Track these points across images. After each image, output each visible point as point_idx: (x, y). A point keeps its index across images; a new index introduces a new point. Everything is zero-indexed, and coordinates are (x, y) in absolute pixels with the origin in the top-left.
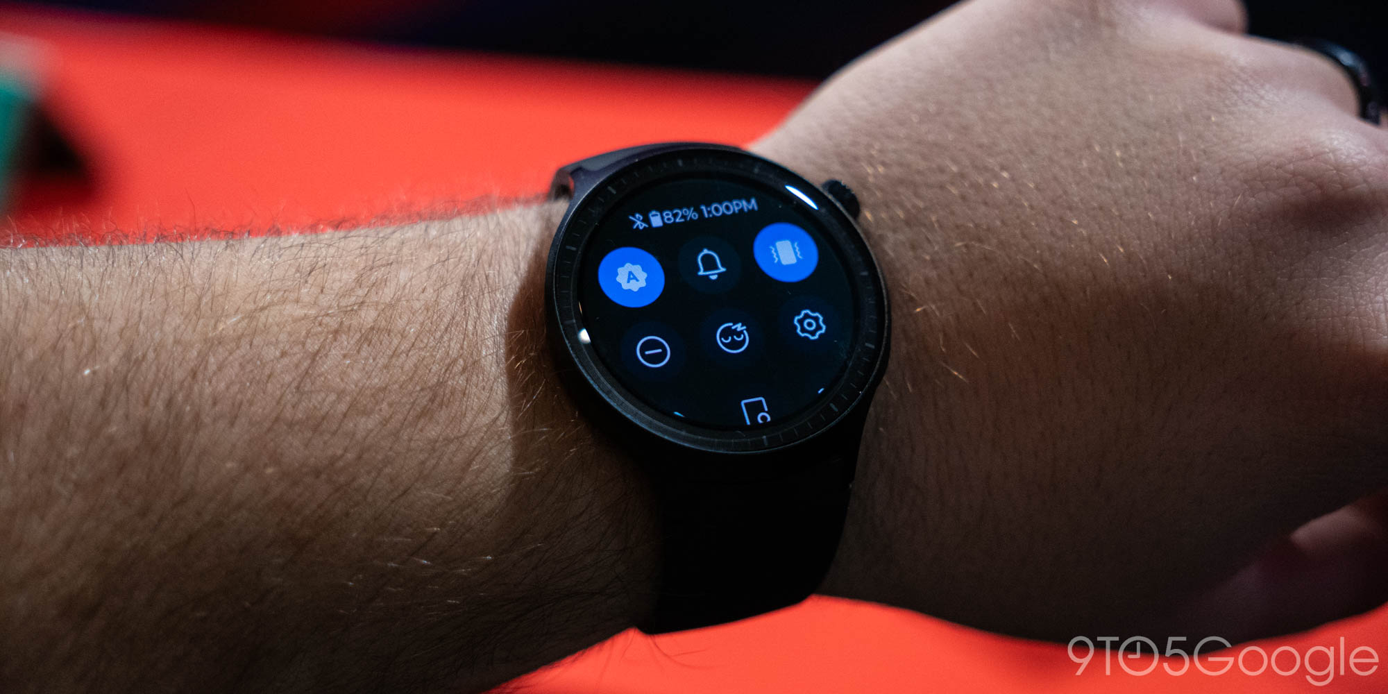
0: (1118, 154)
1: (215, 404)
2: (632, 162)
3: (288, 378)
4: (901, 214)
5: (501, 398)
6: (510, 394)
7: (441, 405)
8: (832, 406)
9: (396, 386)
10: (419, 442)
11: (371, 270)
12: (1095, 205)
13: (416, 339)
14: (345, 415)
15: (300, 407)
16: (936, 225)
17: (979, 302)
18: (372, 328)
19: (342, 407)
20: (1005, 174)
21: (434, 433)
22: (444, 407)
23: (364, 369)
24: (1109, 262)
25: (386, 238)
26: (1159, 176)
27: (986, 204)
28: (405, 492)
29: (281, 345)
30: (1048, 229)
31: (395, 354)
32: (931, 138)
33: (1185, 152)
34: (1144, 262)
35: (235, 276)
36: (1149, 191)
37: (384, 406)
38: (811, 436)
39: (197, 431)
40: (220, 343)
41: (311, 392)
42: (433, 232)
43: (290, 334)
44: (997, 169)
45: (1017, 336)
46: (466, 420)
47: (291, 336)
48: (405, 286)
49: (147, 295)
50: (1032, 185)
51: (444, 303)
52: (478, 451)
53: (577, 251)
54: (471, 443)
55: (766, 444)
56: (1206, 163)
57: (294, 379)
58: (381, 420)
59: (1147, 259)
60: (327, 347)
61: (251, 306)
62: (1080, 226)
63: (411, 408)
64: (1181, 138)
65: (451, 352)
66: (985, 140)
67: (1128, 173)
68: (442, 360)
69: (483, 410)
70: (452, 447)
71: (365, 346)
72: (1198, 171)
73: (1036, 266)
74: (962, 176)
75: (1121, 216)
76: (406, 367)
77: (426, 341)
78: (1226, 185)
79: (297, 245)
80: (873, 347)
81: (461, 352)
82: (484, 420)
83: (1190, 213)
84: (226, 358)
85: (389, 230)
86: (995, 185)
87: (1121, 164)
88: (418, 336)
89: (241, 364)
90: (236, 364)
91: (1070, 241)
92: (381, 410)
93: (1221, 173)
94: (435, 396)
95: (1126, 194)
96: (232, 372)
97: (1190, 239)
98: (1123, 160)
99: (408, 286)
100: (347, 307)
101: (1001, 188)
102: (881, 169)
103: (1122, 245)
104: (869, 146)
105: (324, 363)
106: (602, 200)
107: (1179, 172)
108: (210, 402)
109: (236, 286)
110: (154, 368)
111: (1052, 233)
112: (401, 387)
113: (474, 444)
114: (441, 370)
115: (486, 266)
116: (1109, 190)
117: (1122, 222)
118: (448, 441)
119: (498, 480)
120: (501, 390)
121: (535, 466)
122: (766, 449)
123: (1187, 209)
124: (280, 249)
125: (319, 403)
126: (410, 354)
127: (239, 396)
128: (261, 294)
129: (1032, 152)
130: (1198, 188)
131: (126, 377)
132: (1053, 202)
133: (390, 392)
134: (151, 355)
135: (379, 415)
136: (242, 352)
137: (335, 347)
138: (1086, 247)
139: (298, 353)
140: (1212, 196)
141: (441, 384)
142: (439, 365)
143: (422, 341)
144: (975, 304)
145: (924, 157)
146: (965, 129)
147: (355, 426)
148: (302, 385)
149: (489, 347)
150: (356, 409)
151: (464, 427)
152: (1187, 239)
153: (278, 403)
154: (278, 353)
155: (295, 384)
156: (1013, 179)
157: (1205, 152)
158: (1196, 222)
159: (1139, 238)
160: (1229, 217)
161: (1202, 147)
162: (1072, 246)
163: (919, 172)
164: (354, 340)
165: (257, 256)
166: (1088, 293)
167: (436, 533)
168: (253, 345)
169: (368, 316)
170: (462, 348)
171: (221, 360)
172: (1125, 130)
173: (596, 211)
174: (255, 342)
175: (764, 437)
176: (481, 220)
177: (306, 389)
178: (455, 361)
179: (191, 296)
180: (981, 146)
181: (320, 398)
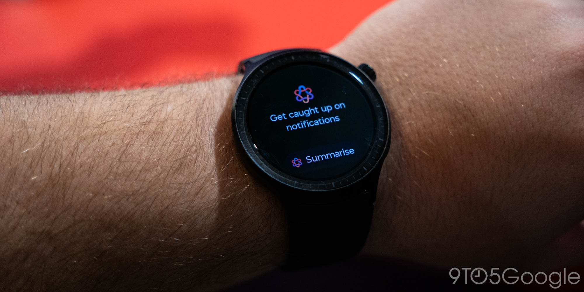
0: (497, 49)
1: (81, 166)
2: (271, 58)
3: (115, 155)
4: (398, 80)
5: (212, 164)
6: (217, 162)
7: (185, 166)
8: (364, 168)
9: (164, 159)
10: (174, 184)
11: (155, 106)
12: (487, 73)
13: (174, 137)
14: (140, 172)
15: (120, 168)
16: (414, 85)
17: (434, 119)
18: (154, 132)
19: (139, 168)
20: (445, 60)
21: (181, 180)
22: (186, 168)
23: (150, 151)
24: (494, 100)
25: (163, 91)
26: (516, 59)
27: (436, 74)
28: (167, 207)
29: (113, 140)
30: (465, 85)
31: (164, 145)
32: (411, 44)
33: (528, 48)
34: (510, 99)
35: (94, 109)
36: (512, 66)
37: (159, 168)
38: (354, 182)
39: (73, 178)
40: (85, 139)
41: (125, 162)
42: (184, 89)
43: (117, 135)
44: (441, 57)
45: (452, 134)
46: (196, 174)
47: (117, 136)
48: (170, 113)
49: (54, 117)
50: (458, 65)
51: (187, 121)
52: (201, 188)
53: (246, 100)
54: (198, 184)
55: (334, 186)
56: (538, 53)
57: (117, 156)
58: (157, 174)
59: (512, 98)
60: (133, 141)
61: (99, 123)
62: (480, 83)
63: (170, 169)
64: (526, 41)
65: (190, 143)
66: (435, 45)
67: (502, 58)
68: (186, 147)
69: (204, 169)
70: (189, 186)
71: (151, 141)
72: (534, 56)
73: (460, 102)
74: (426, 62)
75: (499, 78)
76: (169, 151)
77: (178, 138)
78: (548, 63)
79: (123, 95)
80: (383, 140)
81: (195, 143)
82: (205, 174)
83: (531, 76)
84: (87, 146)
85: (165, 88)
86: (441, 66)
87: (498, 54)
88: (175, 136)
89: (94, 149)
90: (92, 149)
91: (476, 90)
92: (157, 170)
93: (546, 57)
94: (182, 163)
95: (501, 67)
96: (89, 152)
97: (532, 88)
98: (499, 52)
99: (171, 113)
100: (143, 123)
101: (443, 67)
102: (388, 60)
103: (500, 91)
104: (383, 49)
105: (131, 148)
106: (258, 76)
107: (525, 57)
108: (79, 166)
109: (94, 113)
110: (54, 150)
111: (467, 87)
112: (167, 160)
113: (200, 185)
114: (185, 151)
115: (208, 104)
116: (493, 66)
117: (499, 81)
118: (187, 184)
119: (211, 201)
120: (213, 160)
121: (228, 195)
122: (334, 189)
123: (530, 74)
124: (115, 96)
125: (129, 166)
126: (171, 144)
127: (92, 163)
128: (104, 117)
129: (457, 50)
130: (535, 64)
131: (41, 154)
132: (467, 72)
133: (161, 161)
134: (53, 144)
135: (156, 172)
136: (94, 143)
137: (137, 141)
138: (483, 92)
139: (120, 144)
140: (541, 68)
141: (185, 157)
142: (184, 149)
143: (177, 138)
144: (432, 120)
145: (407, 53)
146: (426, 40)
147: (145, 177)
148: (121, 158)
149: (207, 141)
150: (145, 170)
151: (195, 177)
152: (530, 88)
153: (110, 166)
154: (111, 144)
155: (118, 158)
156: (449, 63)
157: (538, 48)
158: (534, 80)
159: (508, 88)
160: (550, 77)
161: (536, 45)
162: (477, 92)
163: (405, 61)
164: (146, 138)
165: (105, 100)
166: (485, 113)
167: (181, 226)
168: (100, 140)
169: (152, 126)
170: (195, 141)
171: (85, 147)
172: (500, 39)
173: (255, 82)
174: (100, 139)
175: (333, 183)
176: (207, 83)
177: (123, 160)
178: (192, 146)
179: (73, 118)
180: (434, 48)
181: (129, 164)
